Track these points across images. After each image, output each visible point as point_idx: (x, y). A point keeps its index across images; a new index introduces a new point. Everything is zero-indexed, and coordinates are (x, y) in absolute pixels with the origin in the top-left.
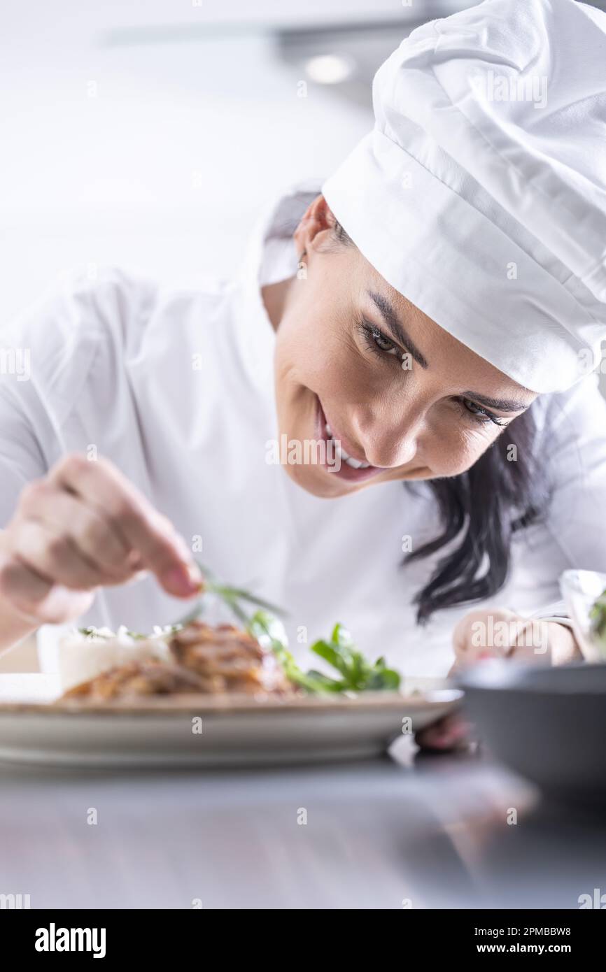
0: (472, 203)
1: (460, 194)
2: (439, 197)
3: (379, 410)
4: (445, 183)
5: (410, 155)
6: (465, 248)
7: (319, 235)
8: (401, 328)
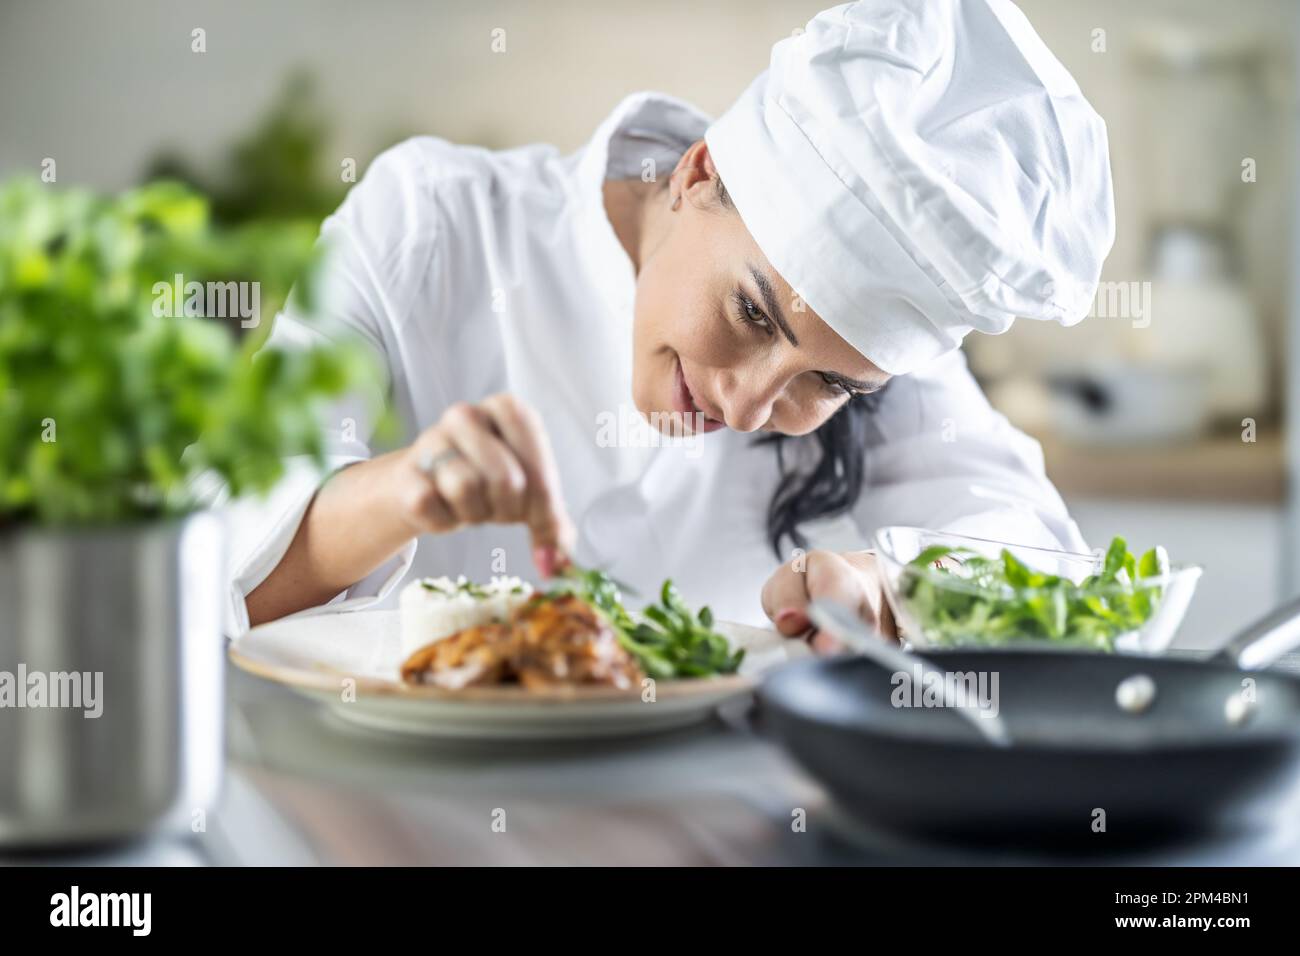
0: (862, 200)
1: (851, 189)
2: (831, 191)
3: (742, 375)
4: (837, 176)
5: (802, 131)
6: (850, 244)
7: (696, 186)
8: (778, 308)
